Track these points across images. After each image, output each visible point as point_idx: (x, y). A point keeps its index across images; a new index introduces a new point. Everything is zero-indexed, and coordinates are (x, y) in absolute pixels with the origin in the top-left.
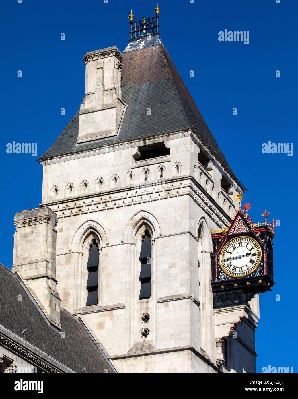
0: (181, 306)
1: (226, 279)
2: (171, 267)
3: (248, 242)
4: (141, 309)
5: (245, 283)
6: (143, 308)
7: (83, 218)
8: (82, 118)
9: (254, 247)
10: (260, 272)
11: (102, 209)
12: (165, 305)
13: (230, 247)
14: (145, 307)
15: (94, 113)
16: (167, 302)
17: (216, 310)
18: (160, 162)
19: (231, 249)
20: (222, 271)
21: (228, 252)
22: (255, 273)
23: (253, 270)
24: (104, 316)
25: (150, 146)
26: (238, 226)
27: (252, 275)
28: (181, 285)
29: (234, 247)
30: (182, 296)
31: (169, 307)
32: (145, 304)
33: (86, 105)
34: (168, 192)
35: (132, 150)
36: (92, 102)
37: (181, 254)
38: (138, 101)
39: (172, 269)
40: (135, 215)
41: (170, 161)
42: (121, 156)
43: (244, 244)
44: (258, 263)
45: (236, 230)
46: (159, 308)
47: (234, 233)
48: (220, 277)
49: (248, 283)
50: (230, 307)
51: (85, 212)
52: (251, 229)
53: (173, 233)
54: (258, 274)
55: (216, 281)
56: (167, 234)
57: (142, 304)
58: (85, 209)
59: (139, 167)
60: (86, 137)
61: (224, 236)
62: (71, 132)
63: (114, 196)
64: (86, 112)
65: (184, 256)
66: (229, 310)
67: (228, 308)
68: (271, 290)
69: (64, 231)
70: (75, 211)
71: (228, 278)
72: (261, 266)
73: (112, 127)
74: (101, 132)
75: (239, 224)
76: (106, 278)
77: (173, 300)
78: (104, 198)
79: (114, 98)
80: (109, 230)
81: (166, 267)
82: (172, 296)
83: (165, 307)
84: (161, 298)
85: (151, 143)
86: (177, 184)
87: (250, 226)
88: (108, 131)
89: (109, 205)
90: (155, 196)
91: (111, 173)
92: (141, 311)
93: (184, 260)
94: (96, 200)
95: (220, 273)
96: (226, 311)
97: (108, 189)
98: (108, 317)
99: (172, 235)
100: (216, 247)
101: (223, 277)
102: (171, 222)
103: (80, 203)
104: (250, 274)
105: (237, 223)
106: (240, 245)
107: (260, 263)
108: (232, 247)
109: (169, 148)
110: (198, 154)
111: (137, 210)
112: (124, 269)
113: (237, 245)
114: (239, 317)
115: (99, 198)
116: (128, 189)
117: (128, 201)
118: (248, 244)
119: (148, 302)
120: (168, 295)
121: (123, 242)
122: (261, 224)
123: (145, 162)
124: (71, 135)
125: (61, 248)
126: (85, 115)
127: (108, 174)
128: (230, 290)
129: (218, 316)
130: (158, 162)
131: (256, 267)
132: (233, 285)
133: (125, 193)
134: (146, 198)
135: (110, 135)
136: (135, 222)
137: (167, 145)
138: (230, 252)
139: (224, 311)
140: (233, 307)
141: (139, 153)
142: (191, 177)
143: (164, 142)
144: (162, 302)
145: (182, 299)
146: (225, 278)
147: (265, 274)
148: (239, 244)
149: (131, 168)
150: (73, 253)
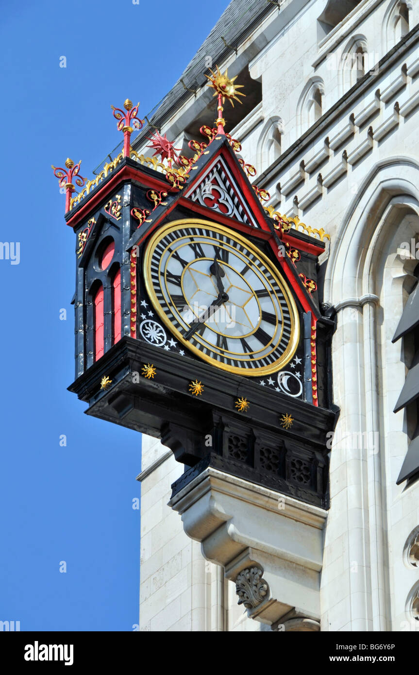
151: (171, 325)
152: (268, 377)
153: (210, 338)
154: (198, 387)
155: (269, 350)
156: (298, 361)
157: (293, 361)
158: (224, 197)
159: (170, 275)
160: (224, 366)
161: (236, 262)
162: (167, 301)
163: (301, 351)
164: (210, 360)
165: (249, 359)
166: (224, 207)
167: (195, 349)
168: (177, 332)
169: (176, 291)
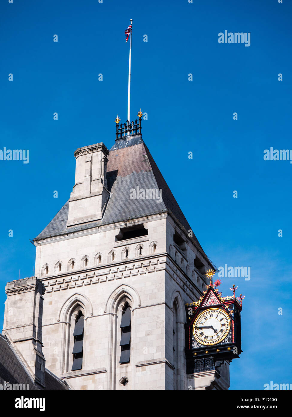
0: (157, 369)
1: (199, 347)
2: (148, 334)
3: (218, 314)
4: (121, 373)
5: (216, 350)
6: (123, 373)
7: (70, 292)
8: (71, 204)
9: (224, 318)
10: (229, 340)
11: (88, 283)
12: (142, 369)
13: (202, 319)
14: (124, 371)
15: (82, 200)
16: (144, 366)
17: (189, 375)
18: (140, 241)
19: (203, 320)
20: (195, 340)
21: (200, 323)
22: (225, 342)
23: (223, 338)
24: (88, 380)
25: (130, 228)
26: (209, 300)
27: (221, 343)
28: (156, 350)
29: (206, 318)
30: (158, 361)
31: (146, 370)
32: (124, 368)
33: (76, 193)
34: (147, 267)
35: (115, 232)
36: (81, 190)
37: (157, 323)
38: (122, 190)
39: (149, 336)
40: (117, 289)
41: (148, 241)
42: (105, 236)
43: (215, 316)
44: (227, 332)
45: (207, 303)
46: (137, 372)
47: (206, 306)
48: (193, 345)
49: (218, 350)
50: (202, 373)
51: (72, 287)
52: (221, 302)
53: (150, 304)
54: (227, 342)
55: (189, 349)
56: (145, 306)
57: (122, 368)
58: (72, 284)
59: (121, 246)
60: (75, 221)
61: (197, 309)
62: (63, 217)
63: (98, 272)
64: (75, 199)
65: (160, 325)
66: (201, 375)
67: (200, 373)
68: (239, 357)
69: (53, 303)
70: (63, 286)
71: (200, 346)
72: (230, 335)
73: (97, 212)
74: (88, 216)
75: (210, 298)
76: (90, 345)
77: (150, 364)
78: (89, 274)
79: (100, 187)
80: (94, 302)
81: (143, 334)
82: (149, 361)
83: (142, 371)
84: (139, 362)
85: (131, 225)
86: (154, 261)
87: (220, 299)
88: (94, 216)
89: (94, 280)
90: (135, 271)
91: (96, 252)
92: (121, 375)
93: (160, 328)
94: (82, 275)
95: (193, 342)
96: (198, 376)
97: (93, 266)
98: (91, 380)
99: (149, 306)
100: (190, 318)
101: (195, 345)
102: (148, 294)
103: (68, 278)
104: (220, 343)
105: (208, 297)
106: (212, 316)
107: (229, 332)
108: (204, 318)
109: (148, 229)
110: (174, 235)
111: (118, 284)
112: (106, 337)
113: (208, 317)
114: (210, 381)
115: (85, 274)
116: (110, 266)
117: (110, 276)
118: (218, 316)
119: (127, 367)
120: (145, 359)
121: (106, 312)
122: (229, 297)
123: (126, 242)
124: (62, 219)
125: (50, 319)
126: (74, 201)
127: (94, 253)
128: (202, 357)
129: (191, 380)
130: (138, 242)
131: (225, 336)
132: (204, 352)
133: (108, 269)
134: (127, 273)
135: (96, 219)
136: (117, 295)
137: (146, 227)
138: (202, 322)
139: (197, 376)
140: (204, 372)
141: (121, 234)
142: (166, 254)
143: (143, 224)
144: (140, 366)
145: (157, 364)
146: (197, 346)
147: (233, 342)
148: (210, 315)
149: (114, 247)
150: (61, 323)
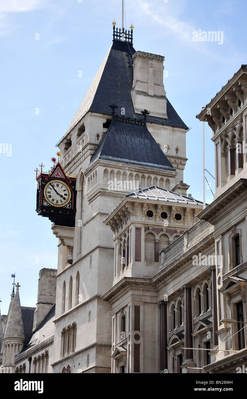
151: (48, 201)
152: (65, 206)
153: (55, 201)
154: (52, 211)
155: (66, 201)
156: (71, 201)
157: (70, 202)
158: (59, 174)
159: (49, 192)
160: (58, 206)
161: (60, 186)
162: (48, 197)
163: (71, 200)
164: (55, 206)
165: (62, 204)
166: (59, 176)
167: (52, 205)
168: (49, 202)
169: (49, 194)
